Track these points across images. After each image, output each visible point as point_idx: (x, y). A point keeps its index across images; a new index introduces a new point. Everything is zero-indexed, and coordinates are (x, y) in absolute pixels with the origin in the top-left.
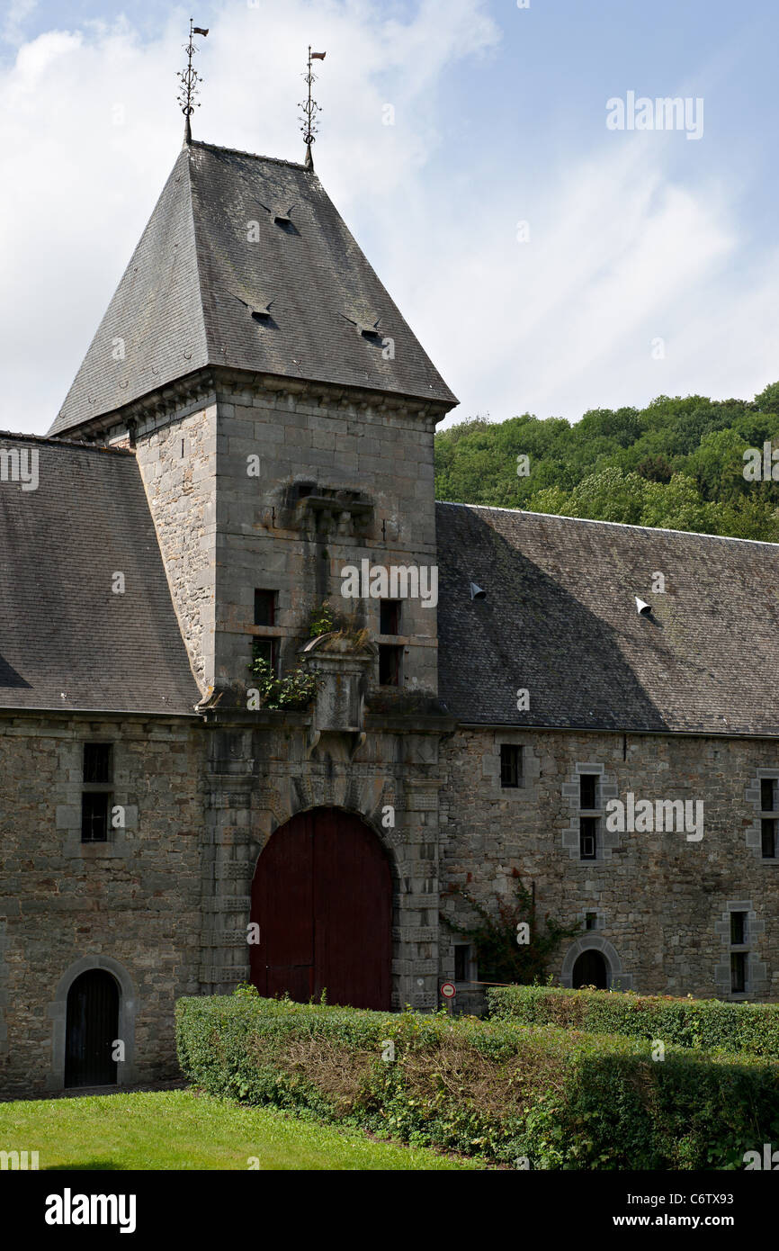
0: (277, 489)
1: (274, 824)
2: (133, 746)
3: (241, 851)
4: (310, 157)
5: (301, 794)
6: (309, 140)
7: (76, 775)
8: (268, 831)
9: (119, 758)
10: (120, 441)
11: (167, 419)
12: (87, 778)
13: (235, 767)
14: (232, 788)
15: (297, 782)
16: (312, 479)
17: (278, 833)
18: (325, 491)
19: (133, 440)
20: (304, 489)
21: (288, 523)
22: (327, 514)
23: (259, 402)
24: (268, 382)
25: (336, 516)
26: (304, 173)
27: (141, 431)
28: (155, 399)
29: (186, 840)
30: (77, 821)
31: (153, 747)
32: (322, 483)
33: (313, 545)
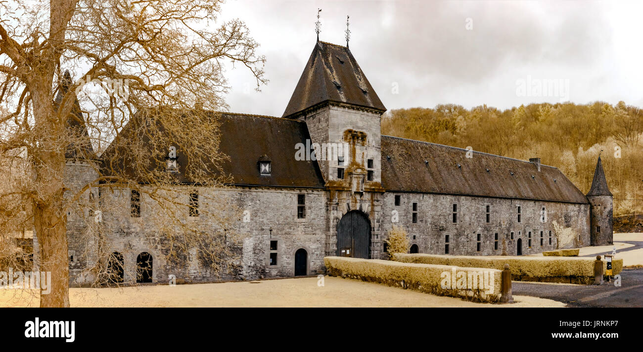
0: (343, 131)
1: (343, 214)
2: (310, 195)
3: (335, 220)
4: (348, 45)
5: (349, 207)
6: (348, 40)
7: (296, 202)
8: (341, 217)
9: (306, 198)
10: (302, 118)
11: (315, 113)
12: (299, 203)
13: (334, 200)
14: (333, 206)
15: (348, 204)
16: (352, 129)
17: (344, 216)
18: (355, 132)
19: (305, 118)
20: (350, 131)
21: (346, 139)
22: (356, 138)
23: (339, 109)
24: (341, 104)
25: (358, 138)
26: (346, 49)
27: (307, 116)
28: (312, 108)
29: (322, 218)
30: (297, 214)
31: (314, 196)
32: (354, 130)
33: (352, 145)
